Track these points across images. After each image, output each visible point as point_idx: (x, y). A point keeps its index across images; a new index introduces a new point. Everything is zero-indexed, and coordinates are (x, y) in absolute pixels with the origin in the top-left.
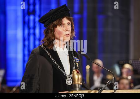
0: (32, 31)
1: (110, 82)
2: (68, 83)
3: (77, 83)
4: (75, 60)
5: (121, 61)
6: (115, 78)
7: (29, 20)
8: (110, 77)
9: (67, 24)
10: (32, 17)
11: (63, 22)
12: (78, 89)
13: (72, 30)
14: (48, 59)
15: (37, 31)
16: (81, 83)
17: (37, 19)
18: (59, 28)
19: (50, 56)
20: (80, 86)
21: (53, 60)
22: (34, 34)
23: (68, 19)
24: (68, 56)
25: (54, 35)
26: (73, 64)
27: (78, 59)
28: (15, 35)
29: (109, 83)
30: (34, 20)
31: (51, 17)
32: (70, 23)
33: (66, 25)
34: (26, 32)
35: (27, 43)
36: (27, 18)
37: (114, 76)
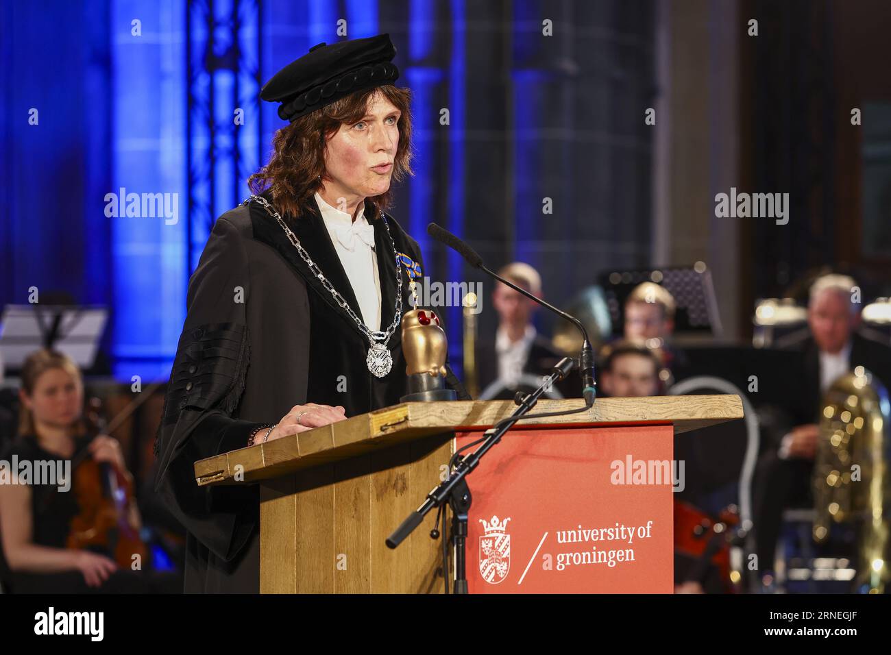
0: (224, 141)
1: (571, 364)
2: (376, 368)
3: (422, 368)
4: (403, 267)
5: (615, 274)
6: (589, 347)
7: (212, 90)
8: (564, 342)
9: (385, 119)
10: (224, 81)
11: (369, 108)
12: (427, 395)
13: (403, 143)
14: (288, 260)
15: (249, 141)
16: (443, 370)
17: (248, 89)
18: (345, 137)
19: (298, 246)
20: (436, 382)
21: (311, 263)
22: (236, 154)
23: (390, 97)
24: (373, 249)
25: (321, 163)
26: (396, 283)
27: (415, 265)
28: (153, 157)
29: (565, 370)
30: (235, 90)
31: (317, 81)
32: (398, 116)
33: (380, 122)
34: (200, 143)
35: (201, 193)
36: (202, 82)
37: (586, 337)
